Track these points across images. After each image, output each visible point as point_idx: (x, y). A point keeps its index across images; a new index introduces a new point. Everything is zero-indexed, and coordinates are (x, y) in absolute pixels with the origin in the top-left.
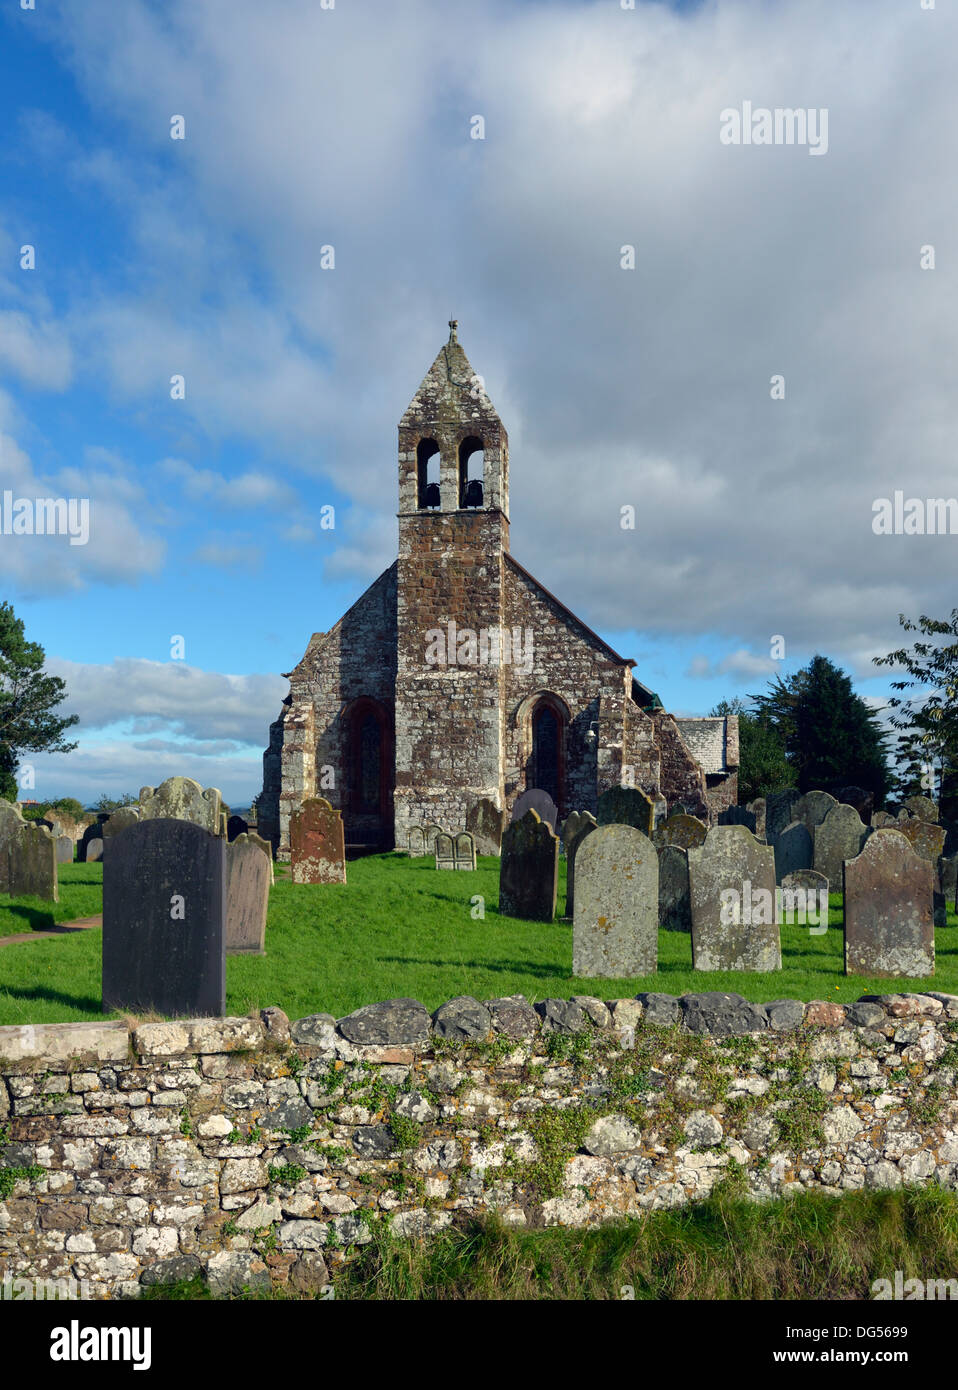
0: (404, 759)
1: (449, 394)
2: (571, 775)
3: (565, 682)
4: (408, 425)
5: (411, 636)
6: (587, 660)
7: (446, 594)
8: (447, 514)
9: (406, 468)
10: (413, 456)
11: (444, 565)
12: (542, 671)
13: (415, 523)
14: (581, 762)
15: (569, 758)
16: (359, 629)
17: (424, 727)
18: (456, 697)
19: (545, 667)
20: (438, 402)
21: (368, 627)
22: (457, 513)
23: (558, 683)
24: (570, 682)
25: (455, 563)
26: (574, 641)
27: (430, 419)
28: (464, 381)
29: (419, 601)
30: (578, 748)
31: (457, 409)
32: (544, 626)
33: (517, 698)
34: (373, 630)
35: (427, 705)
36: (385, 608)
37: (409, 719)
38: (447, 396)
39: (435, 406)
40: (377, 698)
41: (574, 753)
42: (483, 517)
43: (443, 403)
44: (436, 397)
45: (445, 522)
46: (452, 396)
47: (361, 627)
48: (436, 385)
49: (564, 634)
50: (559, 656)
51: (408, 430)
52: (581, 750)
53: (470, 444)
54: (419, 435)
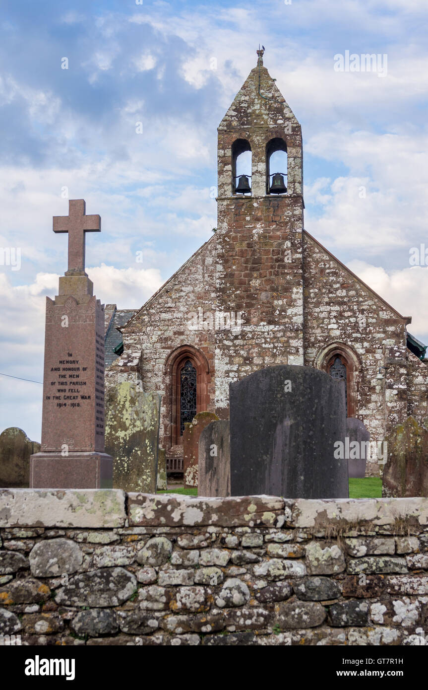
0: (222, 397)
1: (259, 105)
2: (361, 412)
3: (354, 335)
4: (225, 128)
5: (229, 296)
6: (373, 318)
7: (257, 261)
8: (257, 198)
9: (223, 161)
10: (229, 153)
11: (256, 238)
12: (335, 326)
13: (231, 205)
14: (369, 401)
15: (359, 398)
16: (181, 291)
17: (238, 371)
18: (267, 346)
19: (337, 323)
20: (249, 111)
21: (190, 288)
22: (265, 197)
23: (349, 336)
24: (359, 335)
25: (265, 237)
26: (361, 302)
27: (243, 124)
28: (270, 95)
29: (234, 267)
30: (367, 389)
31: (266, 117)
32: (337, 289)
33: (315, 348)
34: (193, 292)
35: (242, 352)
36: (203, 274)
37: (227, 364)
38: (257, 107)
39: (247, 115)
40: (196, 347)
41: (364, 394)
42: (287, 201)
43: (254, 111)
44: (248, 107)
45: (255, 205)
46: (261, 107)
47: (183, 289)
48: (247, 98)
49: (353, 296)
50: (349, 314)
51: (225, 130)
52: (369, 391)
53: (276, 143)
54: (235, 136)
